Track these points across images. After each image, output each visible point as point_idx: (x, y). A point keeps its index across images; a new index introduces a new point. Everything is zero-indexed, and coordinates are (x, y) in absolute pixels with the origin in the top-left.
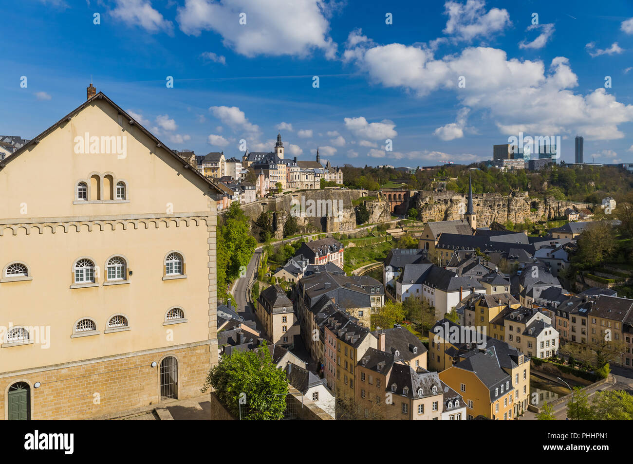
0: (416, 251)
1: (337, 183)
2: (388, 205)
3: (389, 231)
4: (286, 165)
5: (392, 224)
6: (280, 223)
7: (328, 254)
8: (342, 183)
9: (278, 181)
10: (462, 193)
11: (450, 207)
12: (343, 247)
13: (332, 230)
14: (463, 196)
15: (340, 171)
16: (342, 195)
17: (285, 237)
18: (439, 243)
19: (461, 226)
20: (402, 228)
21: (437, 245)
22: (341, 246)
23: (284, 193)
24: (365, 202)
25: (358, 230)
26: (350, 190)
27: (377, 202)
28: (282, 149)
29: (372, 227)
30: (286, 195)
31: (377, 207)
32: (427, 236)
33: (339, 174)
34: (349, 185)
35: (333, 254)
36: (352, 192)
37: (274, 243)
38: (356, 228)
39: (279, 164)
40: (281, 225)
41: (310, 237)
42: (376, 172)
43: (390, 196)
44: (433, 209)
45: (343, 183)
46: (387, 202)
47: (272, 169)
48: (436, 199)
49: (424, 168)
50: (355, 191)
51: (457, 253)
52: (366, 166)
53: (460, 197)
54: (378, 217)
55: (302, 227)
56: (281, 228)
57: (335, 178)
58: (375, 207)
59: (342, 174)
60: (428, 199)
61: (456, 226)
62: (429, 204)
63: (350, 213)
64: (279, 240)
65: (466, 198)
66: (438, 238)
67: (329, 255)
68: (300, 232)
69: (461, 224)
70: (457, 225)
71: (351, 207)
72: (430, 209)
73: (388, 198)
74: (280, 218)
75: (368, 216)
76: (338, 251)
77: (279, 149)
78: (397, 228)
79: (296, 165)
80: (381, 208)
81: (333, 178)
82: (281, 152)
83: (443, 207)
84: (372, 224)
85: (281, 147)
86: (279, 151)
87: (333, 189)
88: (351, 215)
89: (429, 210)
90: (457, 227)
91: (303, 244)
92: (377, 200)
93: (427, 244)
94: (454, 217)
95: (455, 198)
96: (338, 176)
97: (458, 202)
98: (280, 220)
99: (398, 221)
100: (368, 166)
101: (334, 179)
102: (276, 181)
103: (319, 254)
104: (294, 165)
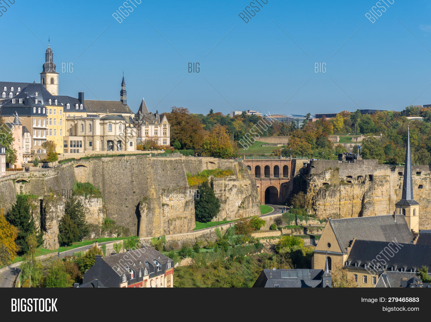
0: (309, 274)
1: (159, 142)
2: (254, 186)
3: (256, 235)
4: (62, 108)
5: (263, 222)
6: (52, 219)
7: (144, 278)
8: (168, 143)
9: (49, 138)
10: (392, 164)
11: (370, 189)
12: (172, 266)
13: (150, 233)
14: (393, 170)
15: (165, 119)
16: (169, 166)
17: (63, 244)
18: (350, 257)
19: (391, 226)
20: (280, 229)
21: (347, 261)
22: (169, 265)
23: (59, 162)
24: (212, 179)
25: (200, 233)
26: (184, 158)
27: (234, 180)
28: (55, 76)
29: (225, 227)
30: (64, 166)
31: (235, 190)
32: (329, 245)
33: (162, 127)
34: (182, 148)
35: (154, 279)
36: (187, 162)
37: (42, 257)
38: (194, 230)
39: (49, 105)
40: (55, 222)
41: (110, 247)
42: (230, 123)
43: (258, 168)
44: (338, 194)
45: (171, 145)
46: (252, 182)
47: (37, 114)
48: (343, 175)
49: (317, 116)
50: (193, 158)
51: (384, 276)
52: (211, 111)
53: (388, 172)
54: (236, 208)
55: (95, 228)
56: (54, 227)
57: (156, 133)
58: (231, 189)
59: (168, 127)
60: (328, 176)
61: (381, 226)
62: (331, 186)
63: (183, 201)
64: (52, 252)
65: (400, 174)
66: (349, 249)
67: (146, 280)
68: (90, 236)
69: (391, 222)
70: (383, 224)
71: (185, 188)
72: (333, 194)
73: (254, 173)
74: (53, 209)
75: (218, 207)
76: (163, 272)
77: (49, 76)
78: (271, 229)
79: (82, 108)
80: (242, 192)
81: (151, 134)
82: (52, 82)
83: (357, 191)
84: (225, 222)
85: (53, 72)
86: (48, 81)
87: (153, 155)
88: (187, 204)
89: (331, 196)
90: (384, 228)
91: (98, 259)
92: (234, 177)
93: (329, 260)
94: (376, 209)
95: (378, 173)
96: (160, 130)
97: (385, 179)
98: (52, 212)
99: (273, 216)
100: (214, 112)
101: (153, 135)
102: (44, 137)
103: (128, 278)
104: (77, 108)
